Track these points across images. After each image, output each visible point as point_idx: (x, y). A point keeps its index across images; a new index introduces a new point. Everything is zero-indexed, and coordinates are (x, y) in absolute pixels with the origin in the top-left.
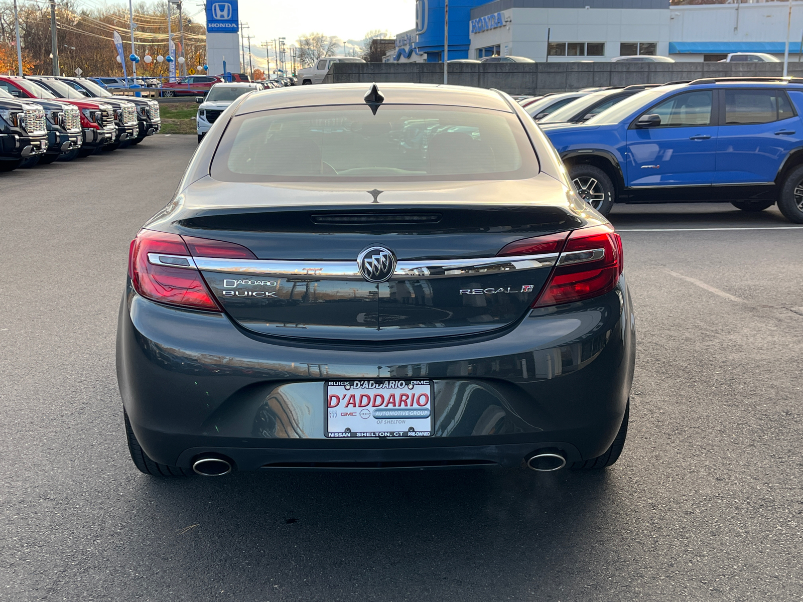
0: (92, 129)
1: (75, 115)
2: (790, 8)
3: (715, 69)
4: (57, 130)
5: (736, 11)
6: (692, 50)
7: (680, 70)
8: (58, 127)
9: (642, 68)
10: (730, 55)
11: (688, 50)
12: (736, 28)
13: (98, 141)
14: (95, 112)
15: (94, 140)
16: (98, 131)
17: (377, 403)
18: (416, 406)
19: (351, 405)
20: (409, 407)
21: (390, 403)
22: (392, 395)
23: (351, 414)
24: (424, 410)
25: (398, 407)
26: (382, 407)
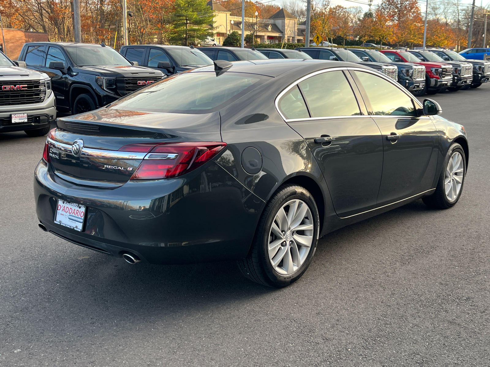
0: (435, 79)
1: (420, 71)
4: (407, 79)
8: (408, 78)
13: (437, 86)
14: (438, 69)
15: (435, 85)
16: (439, 80)
17: (70, 212)
18: (80, 217)
19: (63, 211)
20: (78, 216)
21: (73, 213)
22: (75, 210)
23: (63, 215)
24: (81, 219)
25: (75, 215)
26: (71, 214)
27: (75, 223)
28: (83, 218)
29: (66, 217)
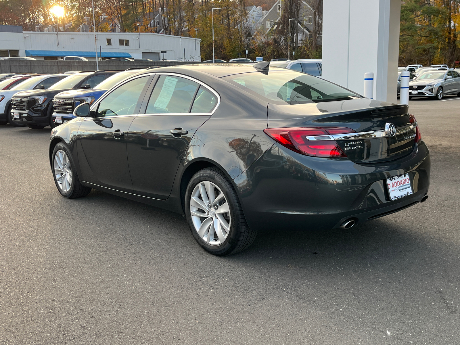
2: (95, 35)
3: (63, 64)
5: (57, 36)
6: (39, 55)
7: (46, 64)
9: (27, 63)
10: (65, 57)
11: (37, 55)
12: (58, 44)
17: (399, 185)
18: (407, 183)
19: (393, 187)
20: (405, 184)
21: (401, 184)
22: (401, 181)
23: (394, 190)
24: (409, 184)
25: (403, 185)
26: (400, 186)
27: (405, 190)
28: (409, 183)
29: (397, 190)
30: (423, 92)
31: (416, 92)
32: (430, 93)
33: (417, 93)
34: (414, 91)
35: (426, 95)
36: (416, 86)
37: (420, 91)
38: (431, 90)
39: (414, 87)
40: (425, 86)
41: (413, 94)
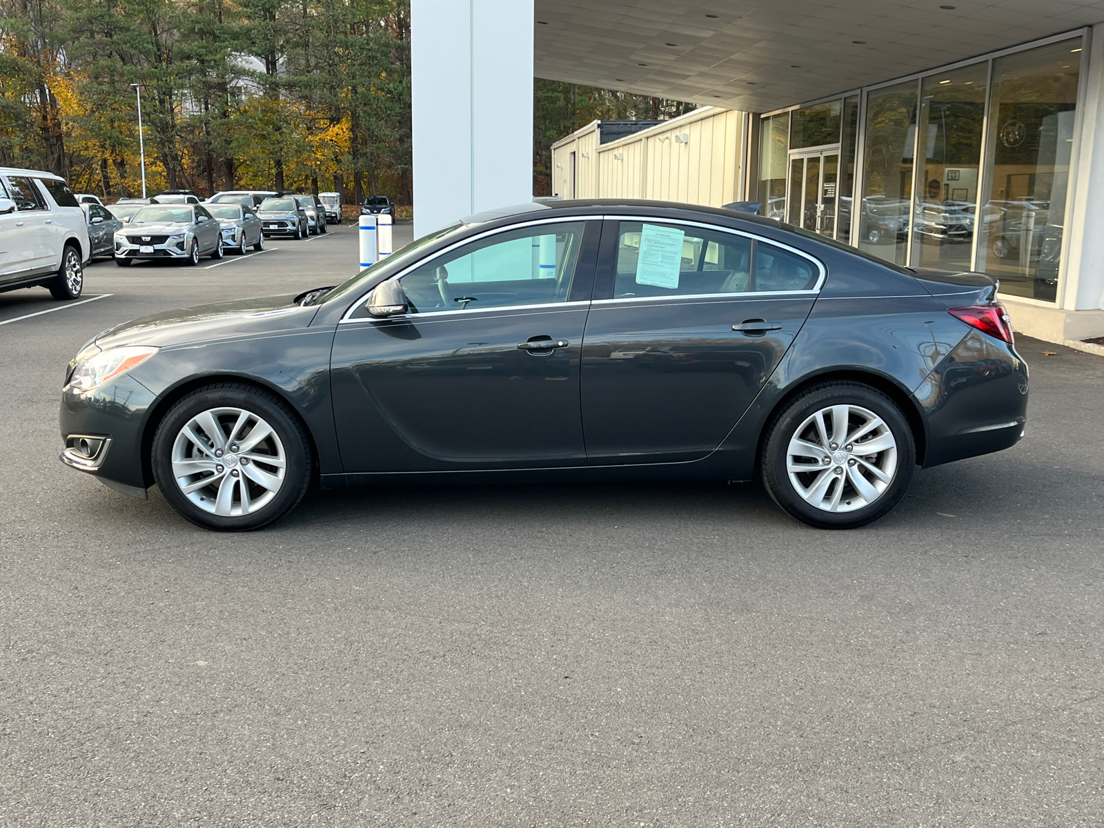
30: (164, 250)
31: (149, 249)
32: (179, 251)
33: (153, 251)
34: (144, 247)
35: (171, 255)
36: (148, 236)
37: (158, 247)
38: (180, 245)
39: (143, 238)
40: (168, 237)
41: (142, 253)
